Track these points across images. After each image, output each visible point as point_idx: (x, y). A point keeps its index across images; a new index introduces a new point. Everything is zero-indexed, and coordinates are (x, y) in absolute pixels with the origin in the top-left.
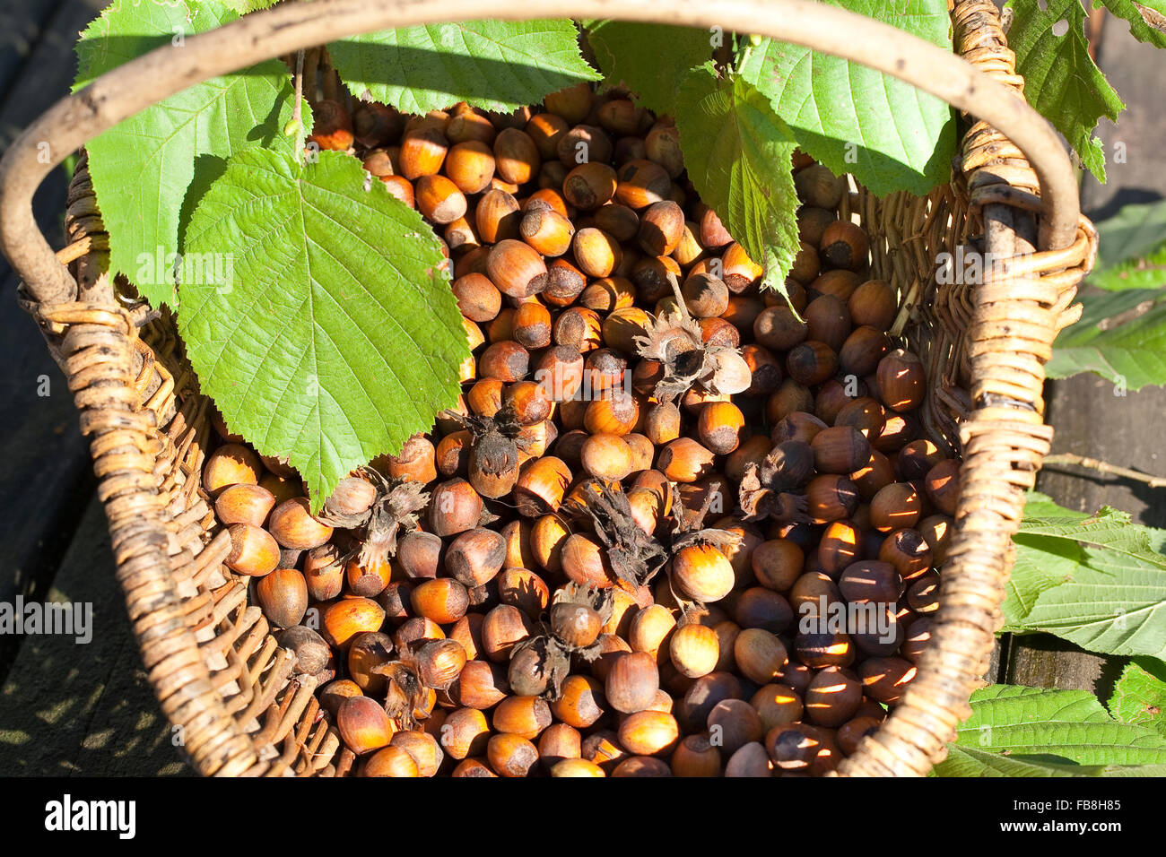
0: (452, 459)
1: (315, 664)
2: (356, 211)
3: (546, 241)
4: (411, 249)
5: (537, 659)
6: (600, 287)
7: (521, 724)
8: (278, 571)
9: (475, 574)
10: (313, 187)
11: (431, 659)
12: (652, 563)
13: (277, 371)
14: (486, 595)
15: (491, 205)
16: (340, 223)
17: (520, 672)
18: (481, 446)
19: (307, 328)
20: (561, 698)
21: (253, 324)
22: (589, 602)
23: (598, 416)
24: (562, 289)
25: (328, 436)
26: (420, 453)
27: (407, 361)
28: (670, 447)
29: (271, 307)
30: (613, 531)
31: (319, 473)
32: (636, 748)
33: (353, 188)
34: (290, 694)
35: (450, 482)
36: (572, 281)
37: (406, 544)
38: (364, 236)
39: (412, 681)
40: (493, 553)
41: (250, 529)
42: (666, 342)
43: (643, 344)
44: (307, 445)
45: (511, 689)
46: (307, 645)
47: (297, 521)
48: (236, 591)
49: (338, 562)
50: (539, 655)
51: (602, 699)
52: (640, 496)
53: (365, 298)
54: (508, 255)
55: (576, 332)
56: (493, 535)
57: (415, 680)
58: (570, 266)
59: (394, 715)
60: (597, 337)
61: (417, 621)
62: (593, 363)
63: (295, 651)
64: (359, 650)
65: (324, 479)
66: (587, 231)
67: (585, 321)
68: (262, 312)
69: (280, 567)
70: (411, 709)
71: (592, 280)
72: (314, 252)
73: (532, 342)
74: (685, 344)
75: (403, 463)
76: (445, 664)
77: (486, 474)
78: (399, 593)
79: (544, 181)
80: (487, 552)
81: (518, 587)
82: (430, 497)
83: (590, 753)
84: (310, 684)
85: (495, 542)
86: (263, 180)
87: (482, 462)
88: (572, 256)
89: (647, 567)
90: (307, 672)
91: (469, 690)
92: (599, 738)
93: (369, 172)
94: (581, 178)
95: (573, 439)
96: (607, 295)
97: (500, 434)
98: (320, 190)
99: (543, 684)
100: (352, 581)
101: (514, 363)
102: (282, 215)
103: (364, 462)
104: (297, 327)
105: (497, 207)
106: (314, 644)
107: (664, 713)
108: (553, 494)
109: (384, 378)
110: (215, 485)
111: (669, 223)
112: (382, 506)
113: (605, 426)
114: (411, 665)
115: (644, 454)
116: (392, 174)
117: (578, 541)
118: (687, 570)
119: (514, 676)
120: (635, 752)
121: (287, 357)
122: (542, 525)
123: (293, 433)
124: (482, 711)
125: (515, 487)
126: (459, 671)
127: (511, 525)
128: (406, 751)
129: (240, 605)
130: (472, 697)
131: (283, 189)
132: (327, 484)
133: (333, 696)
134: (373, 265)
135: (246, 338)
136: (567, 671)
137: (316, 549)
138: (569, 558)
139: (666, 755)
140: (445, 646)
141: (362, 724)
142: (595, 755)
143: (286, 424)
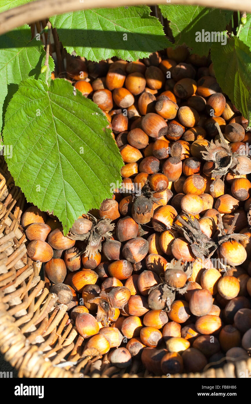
0: (125, 208)
1: (66, 300)
2: (72, 104)
3: (166, 113)
4: (95, 120)
5: (160, 294)
6: (190, 131)
7: (154, 322)
8: (53, 260)
9: (135, 257)
10: (53, 94)
11: (114, 296)
12: (211, 249)
13: (46, 174)
14: (141, 266)
15: (144, 99)
16: (66, 109)
17: (152, 300)
18: (136, 202)
19: (57, 156)
20: (171, 311)
21: (34, 154)
22: (181, 268)
23: (188, 187)
24: (174, 133)
25: (69, 202)
26: (112, 206)
27: (99, 168)
28: (219, 198)
29: (41, 147)
30: (192, 237)
31: (66, 218)
32: (203, 332)
33: (69, 94)
34: (55, 313)
35: (124, 218)
36: (179, 129)
37: (106, 246)
38: (77, 115)
39: (107, 306)
40: (142, 248)
41: (39, 242)
42: (215, 153)
43: (205, 155)
44: (60, 206)
45: (149, 308)
46: (62, 291)
47: (59, 238)
48: (28, 269)
49: (78, 255)
50: (160, 292)
51: (188, 310)
52: (204, 220)
53: (80, 141)
54: (150, 119)
55: (178, 151)
56: (142, 240)
57: (108, 305)
58: (177, 123)
59: (101, 320)
60: (188, 153)
61: (110, 279)
62: (186, 164)
63: (57, 294)
64: (86, 293)
65: (68, 220)
66: (183, 107)
67: (182, 146)
68: (38, 149)
69: (54, 258)
70: (107, 317)
71: (187, 128)
72: (57, 122)
73: (160, 156)
74: (224, 154)
75: (104, 211)
76: (121, 298)
77: (138, 214)
78: (103, 267)
79: (167, 87)
80: (139, 248)
81: (153, 262)
82: (115, 225)
83: (184, 334)
84: (64, 309)
85: (143, 243)
86: (33, 93)
87: (137, 209)
88: (178, 119)
89: (209, 251)
90: (63, 303)
91: (132, 308)
92: (188, 328)
93: (74, 87)
94: (180, 85)
95: (179, 197)
96: (193, 135)
97: (144, 197)
98: (57, 96)
99: (163, 305)
100: (84, 263)
101: (153, 166)
102: (42, 107)
103: (85, 212)
104: (53, 155)
105: (146, 99)
106: (65, 291)
107: (215, 316)
108: (168, 222)
109: (91, 175)
110: (26, 224)
111: (219, 102)
112: (94, 230)
113: (191, 191)
114: (106, 299)
115: (209, 202)
116: (103, 88)
117: (178, 241)
118: (225, 252)
119: (150, 302)
120: (203, 333)
121: (49, 168)
122: (164, 235)
123: (54, 201)
124: (139, 317)
125: (152, 219)
126: (127, 300)
127: (152, 235)
128: (104, 337)
129: (30, 275)
130: (134, 311)
131: (42, 96)
132: (69, 222)
133: (75, 313)
134: (81, 127)
135: (32, 161)
136: (174, 298)
137: (69, 249)
138: (174, 249)
139: (216, 334)
140: (120, 290)
141: (85, 325)
142: (186, 335)
143: (51, 197)
